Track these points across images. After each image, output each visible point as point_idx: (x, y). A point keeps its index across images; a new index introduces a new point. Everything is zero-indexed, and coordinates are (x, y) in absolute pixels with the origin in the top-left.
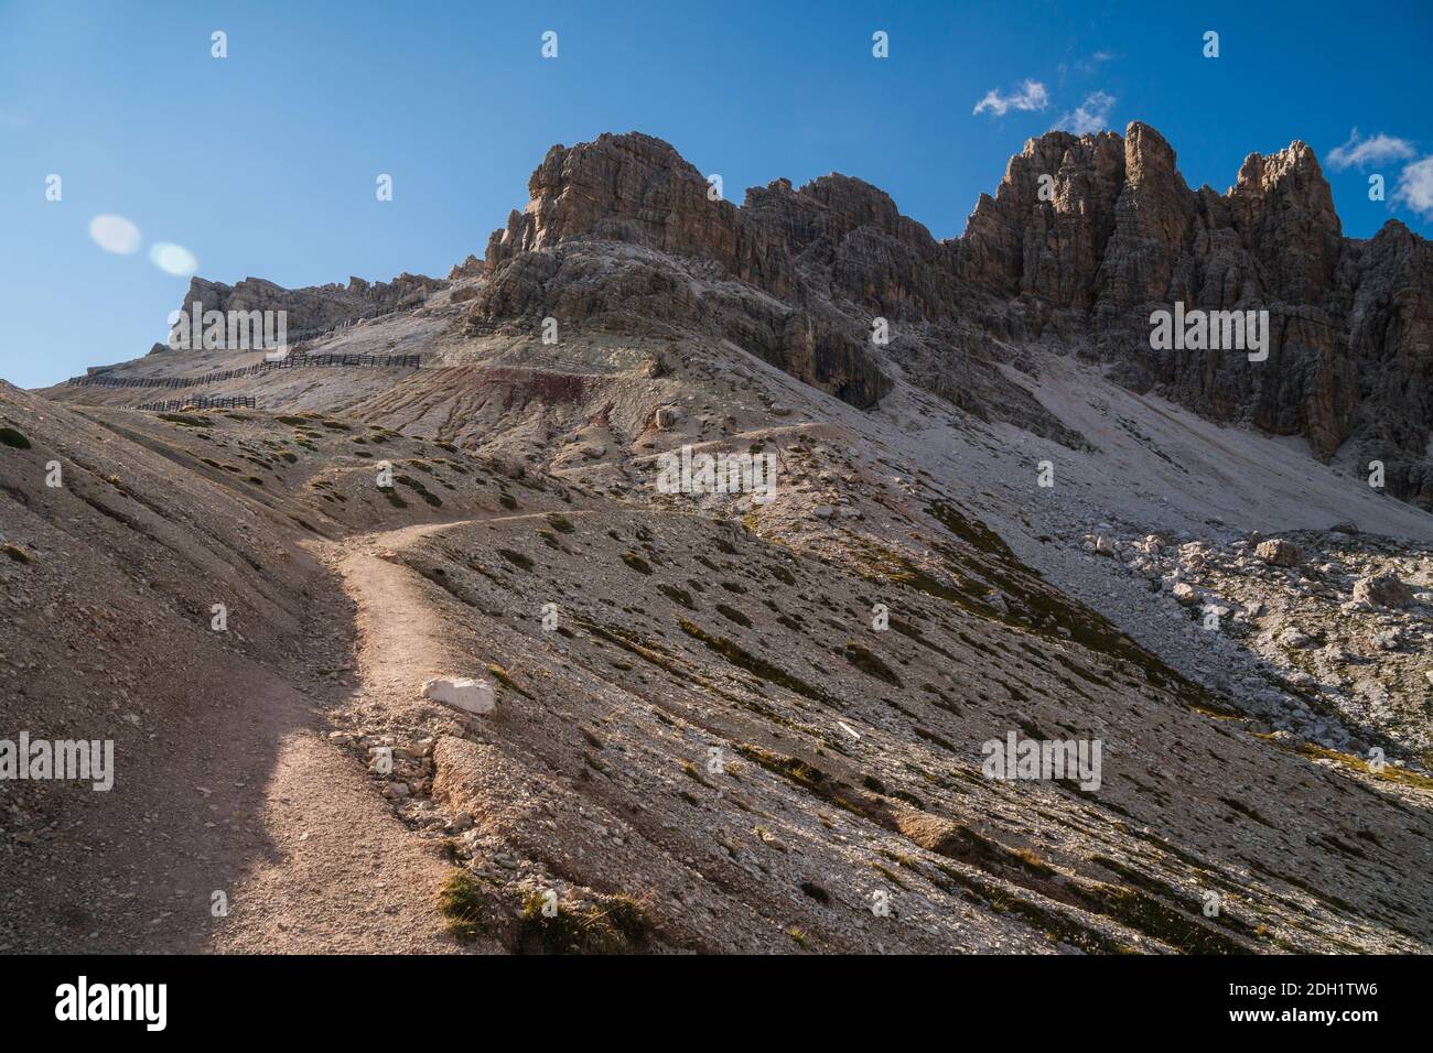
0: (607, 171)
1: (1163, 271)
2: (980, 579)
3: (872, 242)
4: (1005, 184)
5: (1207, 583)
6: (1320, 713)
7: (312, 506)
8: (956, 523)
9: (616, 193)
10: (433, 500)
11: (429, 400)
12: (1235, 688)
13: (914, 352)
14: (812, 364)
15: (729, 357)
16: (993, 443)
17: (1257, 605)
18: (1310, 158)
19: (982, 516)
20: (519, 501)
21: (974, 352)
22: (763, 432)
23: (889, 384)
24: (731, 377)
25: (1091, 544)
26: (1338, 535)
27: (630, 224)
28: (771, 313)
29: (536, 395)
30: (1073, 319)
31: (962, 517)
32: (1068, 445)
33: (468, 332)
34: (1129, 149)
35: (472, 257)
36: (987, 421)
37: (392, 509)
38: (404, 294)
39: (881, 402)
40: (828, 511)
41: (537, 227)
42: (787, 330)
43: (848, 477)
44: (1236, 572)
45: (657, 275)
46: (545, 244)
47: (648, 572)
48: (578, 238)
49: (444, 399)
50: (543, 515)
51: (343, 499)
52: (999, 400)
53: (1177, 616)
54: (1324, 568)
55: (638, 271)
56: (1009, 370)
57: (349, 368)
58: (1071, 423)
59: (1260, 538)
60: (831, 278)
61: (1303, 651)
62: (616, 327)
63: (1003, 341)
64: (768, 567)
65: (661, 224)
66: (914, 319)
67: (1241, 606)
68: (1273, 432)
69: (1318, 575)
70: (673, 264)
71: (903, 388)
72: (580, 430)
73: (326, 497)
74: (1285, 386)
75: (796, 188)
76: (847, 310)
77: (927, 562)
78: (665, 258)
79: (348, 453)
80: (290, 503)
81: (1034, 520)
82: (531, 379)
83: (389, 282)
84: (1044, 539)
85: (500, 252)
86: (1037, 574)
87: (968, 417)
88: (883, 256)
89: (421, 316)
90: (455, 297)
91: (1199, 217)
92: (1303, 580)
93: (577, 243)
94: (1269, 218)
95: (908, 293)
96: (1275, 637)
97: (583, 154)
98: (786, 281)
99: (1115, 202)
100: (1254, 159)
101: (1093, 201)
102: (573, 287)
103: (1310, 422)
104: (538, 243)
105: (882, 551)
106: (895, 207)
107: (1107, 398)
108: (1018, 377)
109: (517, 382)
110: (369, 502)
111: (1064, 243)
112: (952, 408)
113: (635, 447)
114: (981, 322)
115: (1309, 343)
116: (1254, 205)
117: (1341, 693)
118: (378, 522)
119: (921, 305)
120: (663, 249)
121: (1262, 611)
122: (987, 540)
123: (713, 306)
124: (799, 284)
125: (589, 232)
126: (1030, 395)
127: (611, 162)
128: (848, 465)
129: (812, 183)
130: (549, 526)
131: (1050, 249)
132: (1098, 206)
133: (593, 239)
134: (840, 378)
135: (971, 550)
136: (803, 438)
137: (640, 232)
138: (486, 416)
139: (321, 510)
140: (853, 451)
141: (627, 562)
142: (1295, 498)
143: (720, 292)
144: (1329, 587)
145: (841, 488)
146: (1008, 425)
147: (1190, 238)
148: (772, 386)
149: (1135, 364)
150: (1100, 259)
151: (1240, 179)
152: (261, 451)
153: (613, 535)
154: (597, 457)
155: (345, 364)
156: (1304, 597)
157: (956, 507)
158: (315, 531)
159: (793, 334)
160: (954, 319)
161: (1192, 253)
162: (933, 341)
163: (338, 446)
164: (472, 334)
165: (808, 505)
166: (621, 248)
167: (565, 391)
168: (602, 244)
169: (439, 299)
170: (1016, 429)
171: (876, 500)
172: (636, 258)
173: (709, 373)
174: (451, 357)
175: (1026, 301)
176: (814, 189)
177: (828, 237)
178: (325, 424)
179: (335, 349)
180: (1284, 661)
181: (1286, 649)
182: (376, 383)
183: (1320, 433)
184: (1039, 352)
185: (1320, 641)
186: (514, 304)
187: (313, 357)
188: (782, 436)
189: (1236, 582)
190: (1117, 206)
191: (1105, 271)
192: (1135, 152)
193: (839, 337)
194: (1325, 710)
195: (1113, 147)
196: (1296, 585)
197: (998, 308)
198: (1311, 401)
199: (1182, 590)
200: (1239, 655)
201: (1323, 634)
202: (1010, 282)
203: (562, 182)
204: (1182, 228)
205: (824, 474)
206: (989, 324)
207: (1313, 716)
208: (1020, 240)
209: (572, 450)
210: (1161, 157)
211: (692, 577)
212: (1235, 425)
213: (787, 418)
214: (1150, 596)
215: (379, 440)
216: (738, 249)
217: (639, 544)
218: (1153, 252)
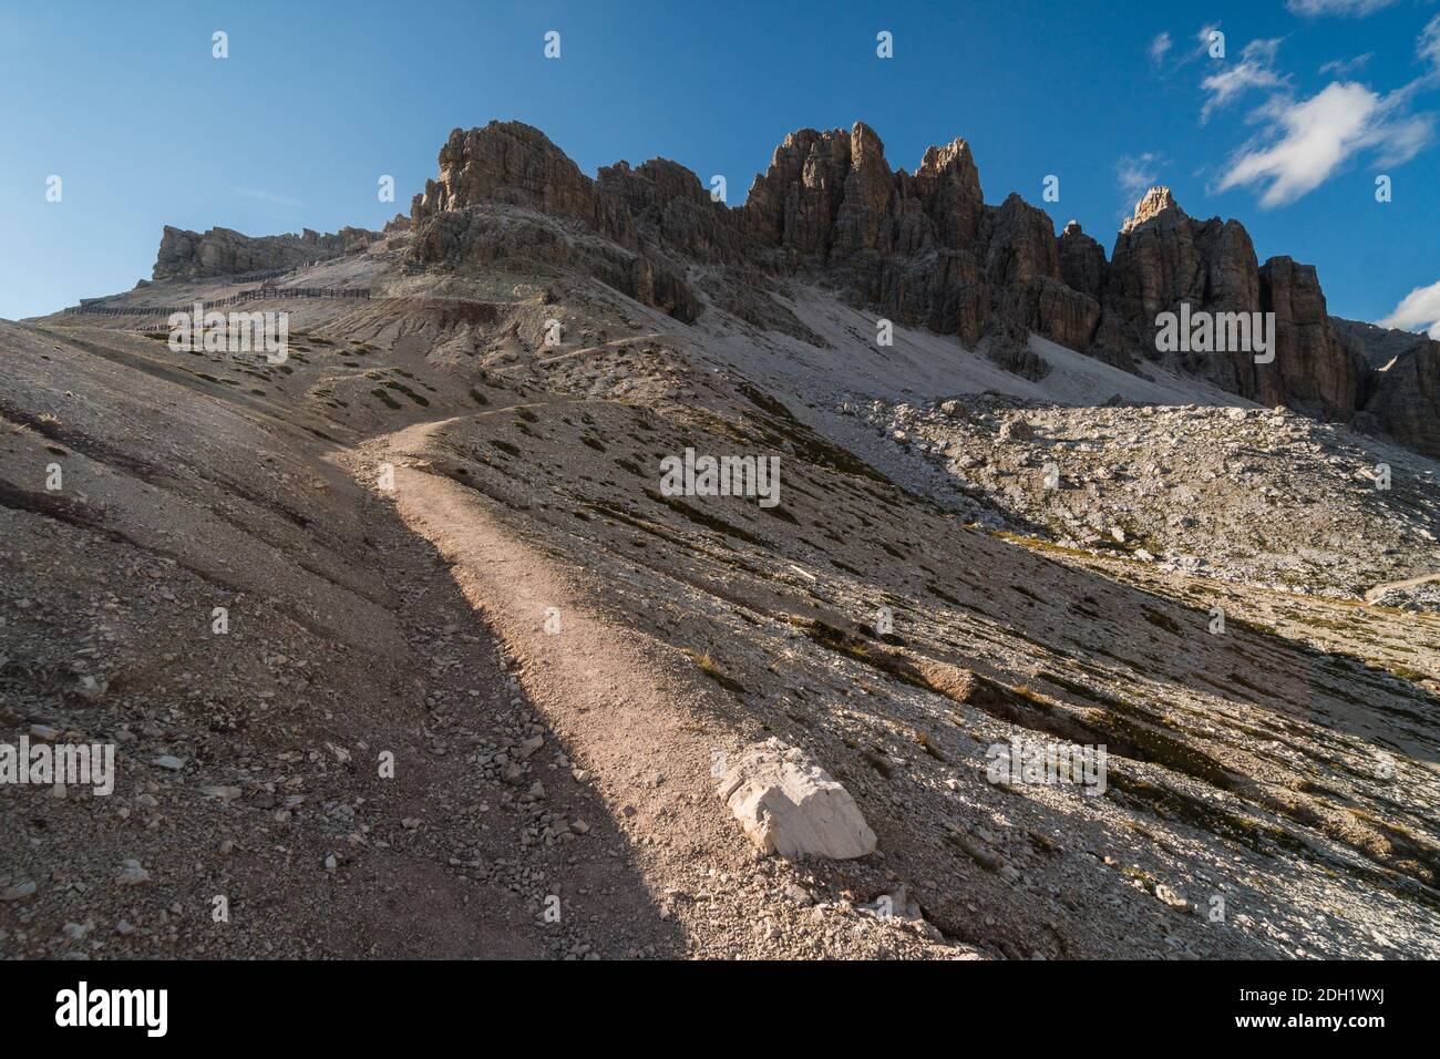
0: (498, 151)
1: (874, 228)
2: (776, 433)
3: (686, 208)
4: (773, 166)
5: (914, 430)
6: (987, 508)
7: (319, 414)
8: (756, 397)
9: (505, 168)
10: (422, 401)
11: (381, 322)
12: (936, 496)
13: (717, 285)
14: (651, 294)
15: (597, 290)
16: (770, 345)
17: (945, 443)
18: (966, 150)
19: (771, 392)
20: (489, 398)
21: (754, 284)
22: (625, 340)
23: (701, 306)
24: (600, 303)
25: (840, 408)
26: (988, 397)
27: (518, 191)
28: (622, 258)
29: (463, 317)
30: (816, 261)
31: (759, 393)
32: (815, 344)
33: (404, 271)
34: (854, 142)
35: (400, 215)
36: (765, 330)
37: (390, 411)
38: (350, 243)
39: (697, 319)
40: (674, 393)
41: (449, 193)
42: (634, 270)
43: (685, 370)
44: (930, 422)
45: (542, 231)
46: (456, 205)
47: (603, 450)
48: (480, 202)
49: (393, 321)
50: (511, 409)
51: (345, 405)
52: (772, 316)
53: (897, 451)
54: (981, 418)
55: (526, 228)
56: (776, 296)
57: (312, 299)
58: (817, 331)
59: (943, 401)
60: (659, 234)
61: (974, 470)
62: (515, 268)
63: (773, 276)
64: (677, 439)
65: (540, 193)
66: (715, 262)
67: (934, 443)
68: (939, 333)
69: (977, 422)
70: (552, 223)
71: (711, 310)
72: (497, 342)
73: (329, 404)
74: (947, 302)
75: (632, 168)
76: (671, 256)
77: (742, 424)
78: (546, 218)
79: (337, 364)
80: (296, 412)
81: (804, 394)
82: (457, 306)
83: (336, 233)
84: (811, 406)
85: (422, 212)
86: (809, 428)
87: (753, 328)
88: (694, 218)
89: (366, 259)
90: (391, 245)
91: (897, 192)
92: (971, 425)
93: (480, 206)
94: (941, 191)
95: (711, 244)
96: (956, 462)
97: (478, 137)
98: (630, 236)
99: (844, 179)
100: (932, 150)
101: (831, 179)
102: (482, 238)
103: (962, 325)
104: (451, 206)
105: (713, 418)
106: (700, 183)
107: (838, 312)
108: (782, 300)
109: (447, 308)
110: (367, 406)
111: (811, 208)
112: (743, 322)
113: (539, 353)
114: (757, 263)
115: (963, 275)
116: (931, 182)
117: (997, 494)
118: (380, 423)
119: (719, 252)
120: (543, 211)
121: (948, 446)
122: (776, 408)
123: (583, 254)
124: (639, 238)
125: (489, 197)
126: (791, 312)
127: (499, 144)
128: (684, 362)
129: (643, 165)
130: (518, 417)
131: (801, 212)
132: (833, 182)
133: (491, 203)
134: (671, 303)
135: (767, 415)
136: (652, 344)
137: (526, 199)
138: (427, 333)
139: (329, 417)
140: (686, 352)
141: (586, 443)
142: (954, 373)
143: (587, 243)
144: (986, 430)
145: (681, 377)
146: (776, 332)
147: (891, 205)
148: (628, 309)
149: (856, 291)
150: (834, 220)
151: (923, 164)
152: (257, 365)
153: (567, 421)
154: (513, 361)
155: (309, 296)
156: (972, 436)
157: (754, 387)
158: (329, 439)
159: (638, 273)
160: (741, 263)
161: (892, 215)
162: (728, 277)
163: (327, 358)
164: (409, 274)
165: (661, 389)
166: (512, 210)
167: (483, 315)
168: (499, 208)
169: (378, 247)
170: (782, 335)
171: (704, 384)
172: (525, 218)
173: (584, 301)
174: (395, 289)
175: (787, 249)
176: (645, 169)
177: (657, 204)
178: (310, 340)
179: (299, 284)
180: (963, 477)
181: (963, 469)
182: (337, 310)
183: (967, 333)
184: (795, 284)
185: (983, 463)
186: (438, 251)
187: (282, 291)
188: (638, 343)
189: (930, 428)
190: (845, 183)
191: (837, 228)
192: (857, 144)
193: (668, 274)
194: (990, 505)
195: (844, 139)
196: (966, 429)
197: (769, 254)
198: (963, 312)
199: (899, 434)
200: (936, 474)
201: (985, 459)
202: (776, 237)
203: (464, 158)
204: (886, 198)
205: (669, 368)
206: (763, 265)
207: (982, 510)
208: (782, 207)
209: (493, 356)
210: (874, 148)
211: (634, 451)
212: (917, 329)
213: (639, 332)
214: (879, 439)
215: (362, 352)
216: (596, 213)
217: (587, 427)
218: (868, 215)
